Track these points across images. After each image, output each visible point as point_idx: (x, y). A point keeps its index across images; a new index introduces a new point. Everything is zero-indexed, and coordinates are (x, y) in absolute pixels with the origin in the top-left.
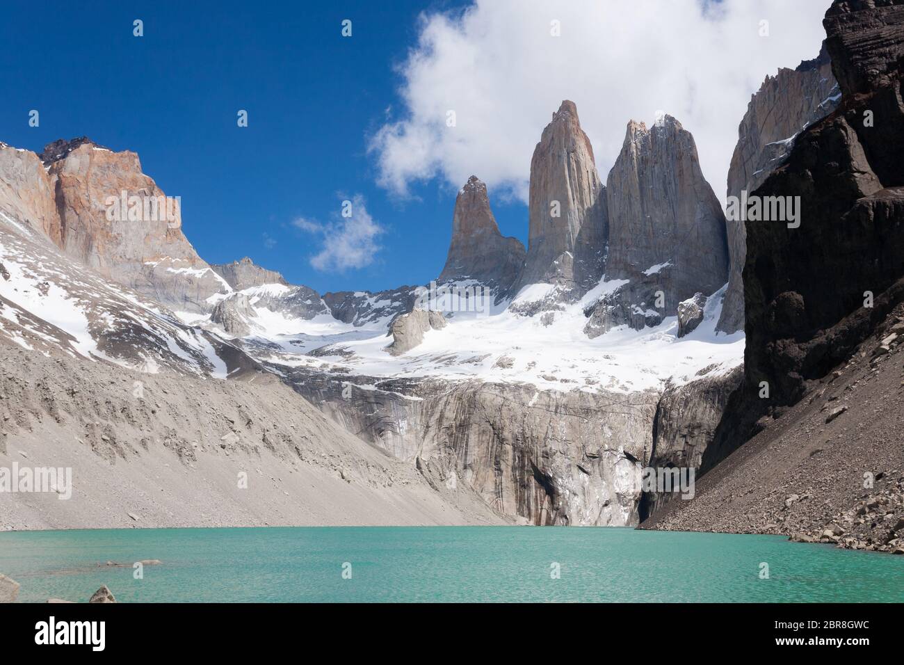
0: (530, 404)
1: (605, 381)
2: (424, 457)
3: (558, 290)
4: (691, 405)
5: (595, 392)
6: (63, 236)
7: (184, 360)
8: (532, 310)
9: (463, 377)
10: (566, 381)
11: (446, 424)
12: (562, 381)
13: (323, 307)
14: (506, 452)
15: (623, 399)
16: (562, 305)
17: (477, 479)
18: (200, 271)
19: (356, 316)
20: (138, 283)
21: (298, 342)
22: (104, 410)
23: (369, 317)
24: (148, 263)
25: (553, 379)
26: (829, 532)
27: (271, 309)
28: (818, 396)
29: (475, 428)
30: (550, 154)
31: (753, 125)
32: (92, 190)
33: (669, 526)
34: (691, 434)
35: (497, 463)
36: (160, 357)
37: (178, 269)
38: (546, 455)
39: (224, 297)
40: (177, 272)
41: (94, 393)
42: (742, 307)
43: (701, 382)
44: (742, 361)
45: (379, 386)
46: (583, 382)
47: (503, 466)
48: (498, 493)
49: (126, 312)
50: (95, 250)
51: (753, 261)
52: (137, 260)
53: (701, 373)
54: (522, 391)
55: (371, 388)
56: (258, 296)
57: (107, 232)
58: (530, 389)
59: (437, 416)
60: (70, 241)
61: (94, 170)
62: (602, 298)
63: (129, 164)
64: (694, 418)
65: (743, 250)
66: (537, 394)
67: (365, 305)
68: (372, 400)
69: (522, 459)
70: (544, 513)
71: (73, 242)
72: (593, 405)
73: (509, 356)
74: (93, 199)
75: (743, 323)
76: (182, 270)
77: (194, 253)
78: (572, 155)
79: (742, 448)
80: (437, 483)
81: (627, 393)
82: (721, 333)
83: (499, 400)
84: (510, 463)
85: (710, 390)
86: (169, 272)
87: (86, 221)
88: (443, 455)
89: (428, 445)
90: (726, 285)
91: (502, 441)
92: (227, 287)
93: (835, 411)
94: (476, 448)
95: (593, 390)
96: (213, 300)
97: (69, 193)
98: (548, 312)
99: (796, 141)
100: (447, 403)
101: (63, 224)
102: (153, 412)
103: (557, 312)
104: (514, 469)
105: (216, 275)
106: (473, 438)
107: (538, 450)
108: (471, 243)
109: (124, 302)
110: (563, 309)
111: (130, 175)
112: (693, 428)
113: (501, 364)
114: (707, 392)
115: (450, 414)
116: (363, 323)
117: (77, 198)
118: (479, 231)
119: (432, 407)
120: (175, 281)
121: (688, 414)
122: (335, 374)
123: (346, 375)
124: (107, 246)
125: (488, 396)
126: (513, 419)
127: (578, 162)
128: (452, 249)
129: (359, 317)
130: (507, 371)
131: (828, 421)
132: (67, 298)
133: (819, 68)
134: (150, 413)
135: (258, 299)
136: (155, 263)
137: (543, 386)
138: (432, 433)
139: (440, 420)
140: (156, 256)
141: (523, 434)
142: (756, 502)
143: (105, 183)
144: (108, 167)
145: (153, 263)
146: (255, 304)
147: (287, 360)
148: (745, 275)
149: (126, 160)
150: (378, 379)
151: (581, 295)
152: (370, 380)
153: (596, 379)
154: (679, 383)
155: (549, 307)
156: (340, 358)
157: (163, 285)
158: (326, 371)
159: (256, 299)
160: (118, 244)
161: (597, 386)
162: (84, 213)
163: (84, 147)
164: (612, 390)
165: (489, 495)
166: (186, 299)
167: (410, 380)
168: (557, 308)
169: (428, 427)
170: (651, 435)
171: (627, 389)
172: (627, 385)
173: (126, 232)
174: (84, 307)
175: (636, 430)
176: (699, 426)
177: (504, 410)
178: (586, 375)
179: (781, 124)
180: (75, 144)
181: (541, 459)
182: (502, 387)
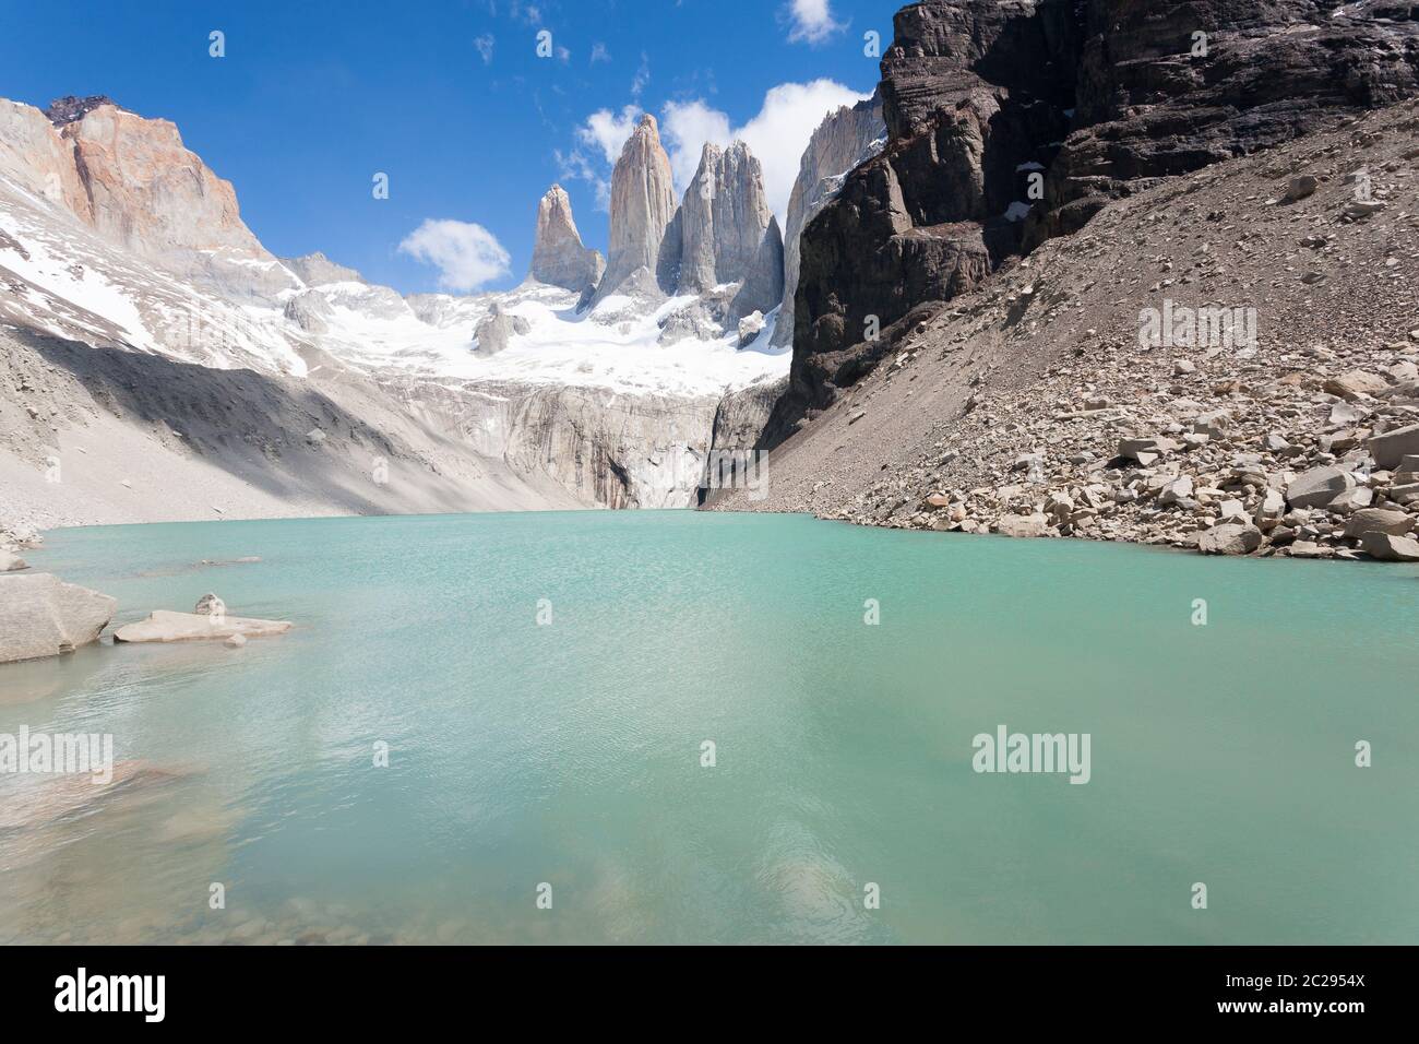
0: (608, 406)
1: (674, 387)
2: (511, 453)
3: (635, 303)
4: (744, 408)
5: (665, 396)
6: (93, 214)
7: (257, 357)
8: (611, 319)
9: (548, 380)
10: (641, 386)
11: (530, 422)
12: (637, 385)
13: (404, 309)
14: (586, 448)
15: (689, 402)
16: (638, 316)
17: (560, 471)
18: (267, 264)
19: (440, 319)
20: (195, 273)
21: (381, 342)
22: (171, 405)
23: (454, 320)
24: (203, 251)
25: (629, 383)
26: (845, 512)
27: (350, 308)
28: (845, 403)
29: (557, 427)
30: (631, 170)
31: (813, 158)
32: (123, 163)
33: (723, 508)
34: (743, 433)
35: (578, 457)
36: (230, 354)
37: (239, 260)
38: (621, 450)
39: (297, 293)
40: (239, 263)
41: (157, 388)
42: (792, 325)
43: (754, 389)
44: (789, 372)
45: (466, 387)
46: (655, 387)
47: (583, 460)
48: (579, 483)
49: (183, 304)
50: (135, 232)
51: (804, 285)
52: (190, 247)
53: (755, 381)
54: (600, 394)
55: (458, 388)
56: (335, 293)
57: (149, 214)
58: (608, 393)
59: (522, 415)
60: (102, 218)
61: (122, 138)
62: (674, 312)
63: (165, 136)
64: (746, 419)
65: (797, 274)
66: (614, 396)
67: (449, 309)
68: (460, 400)
69: (600, 453)
70: (619, 499)
71: (107, 221)
72: (663, 407)
73: (590, 362)
74: (126, 173)
75: (791, 339)
76: (245, 261)
77: (258, 243)
78: (651, 171)
79: (783, 444)
80: (524, 475)
81: (692, 397)
82: (774, 347)
83: (580, 402)
84: (590, 456)
85: (761, 396)
86: (230, 263)
87: (120, 198)
88: (529, 450)
89: (514, 442)
90: (780, 305)
91: (582, 438)
92: (299, 282)
93: (857, 415)
94: (559, 442)
95: (664, 394)
96: (285, 295)
97: (93, 163)
98: (626, 322)
99: (848, 178)
100: (531, 404)
101: (91, 198)
102: (228, 408)
103: (634, 324)
104: (593, 462)
105: (285, 269)
106: (556, 436)
107: (615, 445)
108: (555, 252)
109: (179, 292)
110: (639, 320)
111: (169, 148)
112: (746, 428)
113: (582, 369)
114: (759, 397)
115: (535, 414)
116: (448, 326)
117: (104, 170)
118: (562, 241)
119: (518, 407)
120: (238, 273)
121: (742, 416)
122: (421, 375)
123: (432, 376)
124: (150, 229)
125: (570, 398)
126: (593, 418)
127: (656, 179)
128: (535, 257)
129: (443, 320)
130: (586, 375)
131: (851, 423)
132: (108, 285)
133: (872, 109)
134: (225, 411)
135: (335, 297)
136: (212, 253)
137: (620, 390)
138: (518, 429)
139: (525, 419)
140: (213, 245)
141: (602, 433)
142: (791, 488)
143: (138, 155)
144: (140, 136)
145: (210, 252)
146: (332, 302)
147: (369, 359)
148: (796, 297)
149: (162, 130)
150: (465, 380)
151: (656, 308)
152: (457, 381)
153: (666, 385)
154: (736, 389)
155: (626, 318)
156: (425, 359)
157: (225, 276)
158: (412, 372)
159: (332, 297)
160: (164, 228)
161: (667, 390)
162: (116, 189)
163: (104, 108)
164: (679, 394)
165: (571, 485)
166: (253, 293)
167: (497, 382)
168: (634, 319)
169: (514, 425)
170: (711, 434)
171: (692, 393)
172: (692, 390)
173: (173, 216)
174: (132, 295)
175: (699, 429)
176: (750, 426)
177: (585, 411)
178: (658, 381)
179: (836, 160)
180: (93, 103)
181: (617, 454)
182: (583, 390)
